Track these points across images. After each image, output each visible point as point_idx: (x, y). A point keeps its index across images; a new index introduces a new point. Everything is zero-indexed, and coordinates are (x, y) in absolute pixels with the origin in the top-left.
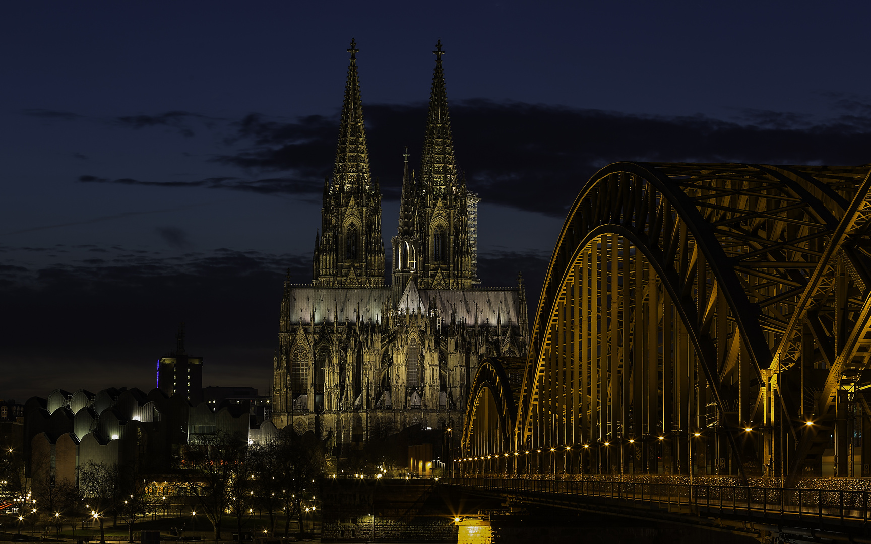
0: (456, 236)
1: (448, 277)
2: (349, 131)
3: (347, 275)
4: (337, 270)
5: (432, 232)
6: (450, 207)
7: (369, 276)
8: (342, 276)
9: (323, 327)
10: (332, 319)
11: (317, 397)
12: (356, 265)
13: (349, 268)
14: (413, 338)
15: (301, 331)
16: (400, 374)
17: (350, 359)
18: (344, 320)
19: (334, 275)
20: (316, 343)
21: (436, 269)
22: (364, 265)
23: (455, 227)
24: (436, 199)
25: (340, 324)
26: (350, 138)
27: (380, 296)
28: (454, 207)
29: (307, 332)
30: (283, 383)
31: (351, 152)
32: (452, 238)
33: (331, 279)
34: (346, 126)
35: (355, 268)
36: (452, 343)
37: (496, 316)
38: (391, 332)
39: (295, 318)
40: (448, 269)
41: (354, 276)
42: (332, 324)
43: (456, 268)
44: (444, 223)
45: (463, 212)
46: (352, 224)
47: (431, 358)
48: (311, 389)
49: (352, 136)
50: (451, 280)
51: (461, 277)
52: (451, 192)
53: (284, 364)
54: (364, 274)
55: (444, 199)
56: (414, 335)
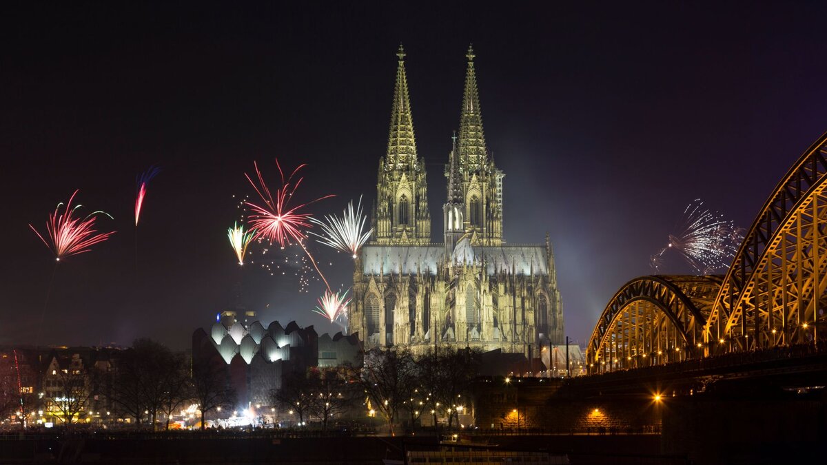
0: (488, 204)
1: (482, 237)
2: (400, 120)
3: (400, 237)
4: (392, 233)
5: (468, 201)
6: (483, 181)
7: (418, 237)
8: (397, 237)
9: (390, 278)
10: (397, 271)
11: (388, 334)
12: (408, 229)
13: (402, 231)
14: (470, 285)
15: (373, 281)
16: (461, 314)
17: (419, 301)
18: (406, 272)
19: (390, 237)
20: (386, 290)
21: (472, 232)
22: (414, 228)
23: (487, 198)
24: (471, 174)
25: (404, 275)
26: (400, 126)
27: (435, 252)
28: (486, 181)
29: (377, 281)
30: (360, 323)
31: (401, 137)
32: (485, 206)
33: (388, 240)
34: (397, 116)
35: (407, 231)
36: (501, 288)
37: (529, 267)
38: (451, 279)
39: (367, 270)
40: (482, 231)
41: (406, 237)
42: (398, 275)
43: (488, 230)
44: (478, 194)
45: (493, 185)
46: (403, 196)
47: (487, 300)
48: (383, 328)
49: (402, 124)
50: (485, 240)
51: (492, 237)
52: (482, 170)
53: (360, 307)
54: (414, 236)
55: (478, 174)
56: (471, 282)
